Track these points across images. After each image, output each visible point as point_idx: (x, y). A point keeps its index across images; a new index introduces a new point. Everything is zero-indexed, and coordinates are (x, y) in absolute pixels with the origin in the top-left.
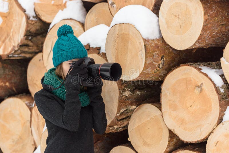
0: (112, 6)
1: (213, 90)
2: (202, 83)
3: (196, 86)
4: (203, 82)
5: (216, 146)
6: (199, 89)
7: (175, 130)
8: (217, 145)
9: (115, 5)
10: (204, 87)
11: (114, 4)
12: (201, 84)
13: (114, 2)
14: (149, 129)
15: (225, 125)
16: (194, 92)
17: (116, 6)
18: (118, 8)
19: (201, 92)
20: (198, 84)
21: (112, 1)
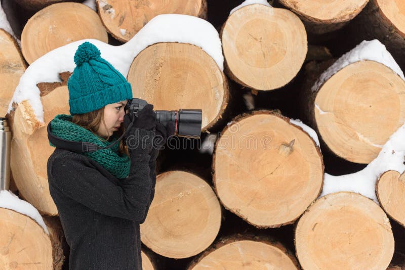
0: (107, 11)
1: (312, 150)
2: (294, 140)
3: (282, 144)
4: (295, 138)
5: (313, 229)
6: (288, 149)
7: (240, 210)
8: (315, 228)
9: (112, 10)
10: (296, 146)
11: (112, 7)
12: (292, 142)
13: (112, 4)
14: (178, 210)
15: (328, 199)
16: (278, 153)
17: (115, 12)
18: (118, 15)
19: (290, 153)
20: (286, 140)
21: (107, 3)
